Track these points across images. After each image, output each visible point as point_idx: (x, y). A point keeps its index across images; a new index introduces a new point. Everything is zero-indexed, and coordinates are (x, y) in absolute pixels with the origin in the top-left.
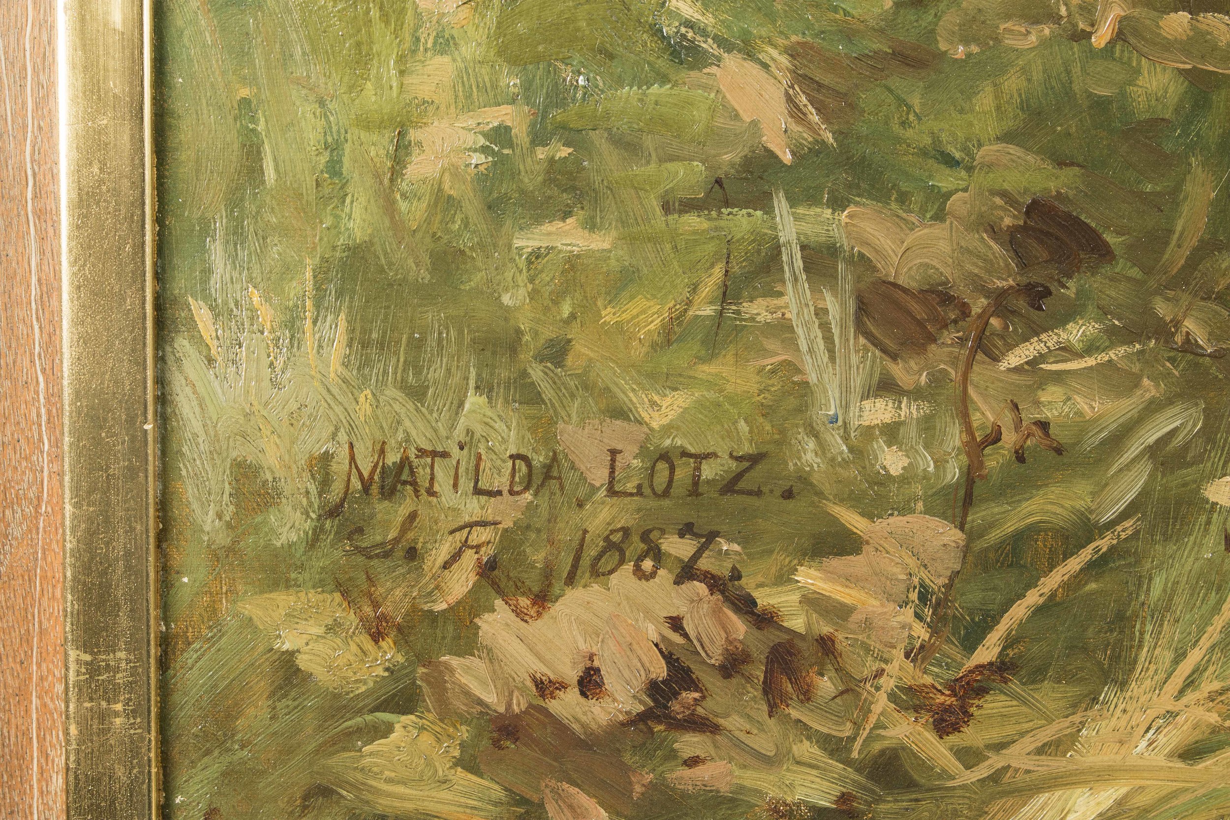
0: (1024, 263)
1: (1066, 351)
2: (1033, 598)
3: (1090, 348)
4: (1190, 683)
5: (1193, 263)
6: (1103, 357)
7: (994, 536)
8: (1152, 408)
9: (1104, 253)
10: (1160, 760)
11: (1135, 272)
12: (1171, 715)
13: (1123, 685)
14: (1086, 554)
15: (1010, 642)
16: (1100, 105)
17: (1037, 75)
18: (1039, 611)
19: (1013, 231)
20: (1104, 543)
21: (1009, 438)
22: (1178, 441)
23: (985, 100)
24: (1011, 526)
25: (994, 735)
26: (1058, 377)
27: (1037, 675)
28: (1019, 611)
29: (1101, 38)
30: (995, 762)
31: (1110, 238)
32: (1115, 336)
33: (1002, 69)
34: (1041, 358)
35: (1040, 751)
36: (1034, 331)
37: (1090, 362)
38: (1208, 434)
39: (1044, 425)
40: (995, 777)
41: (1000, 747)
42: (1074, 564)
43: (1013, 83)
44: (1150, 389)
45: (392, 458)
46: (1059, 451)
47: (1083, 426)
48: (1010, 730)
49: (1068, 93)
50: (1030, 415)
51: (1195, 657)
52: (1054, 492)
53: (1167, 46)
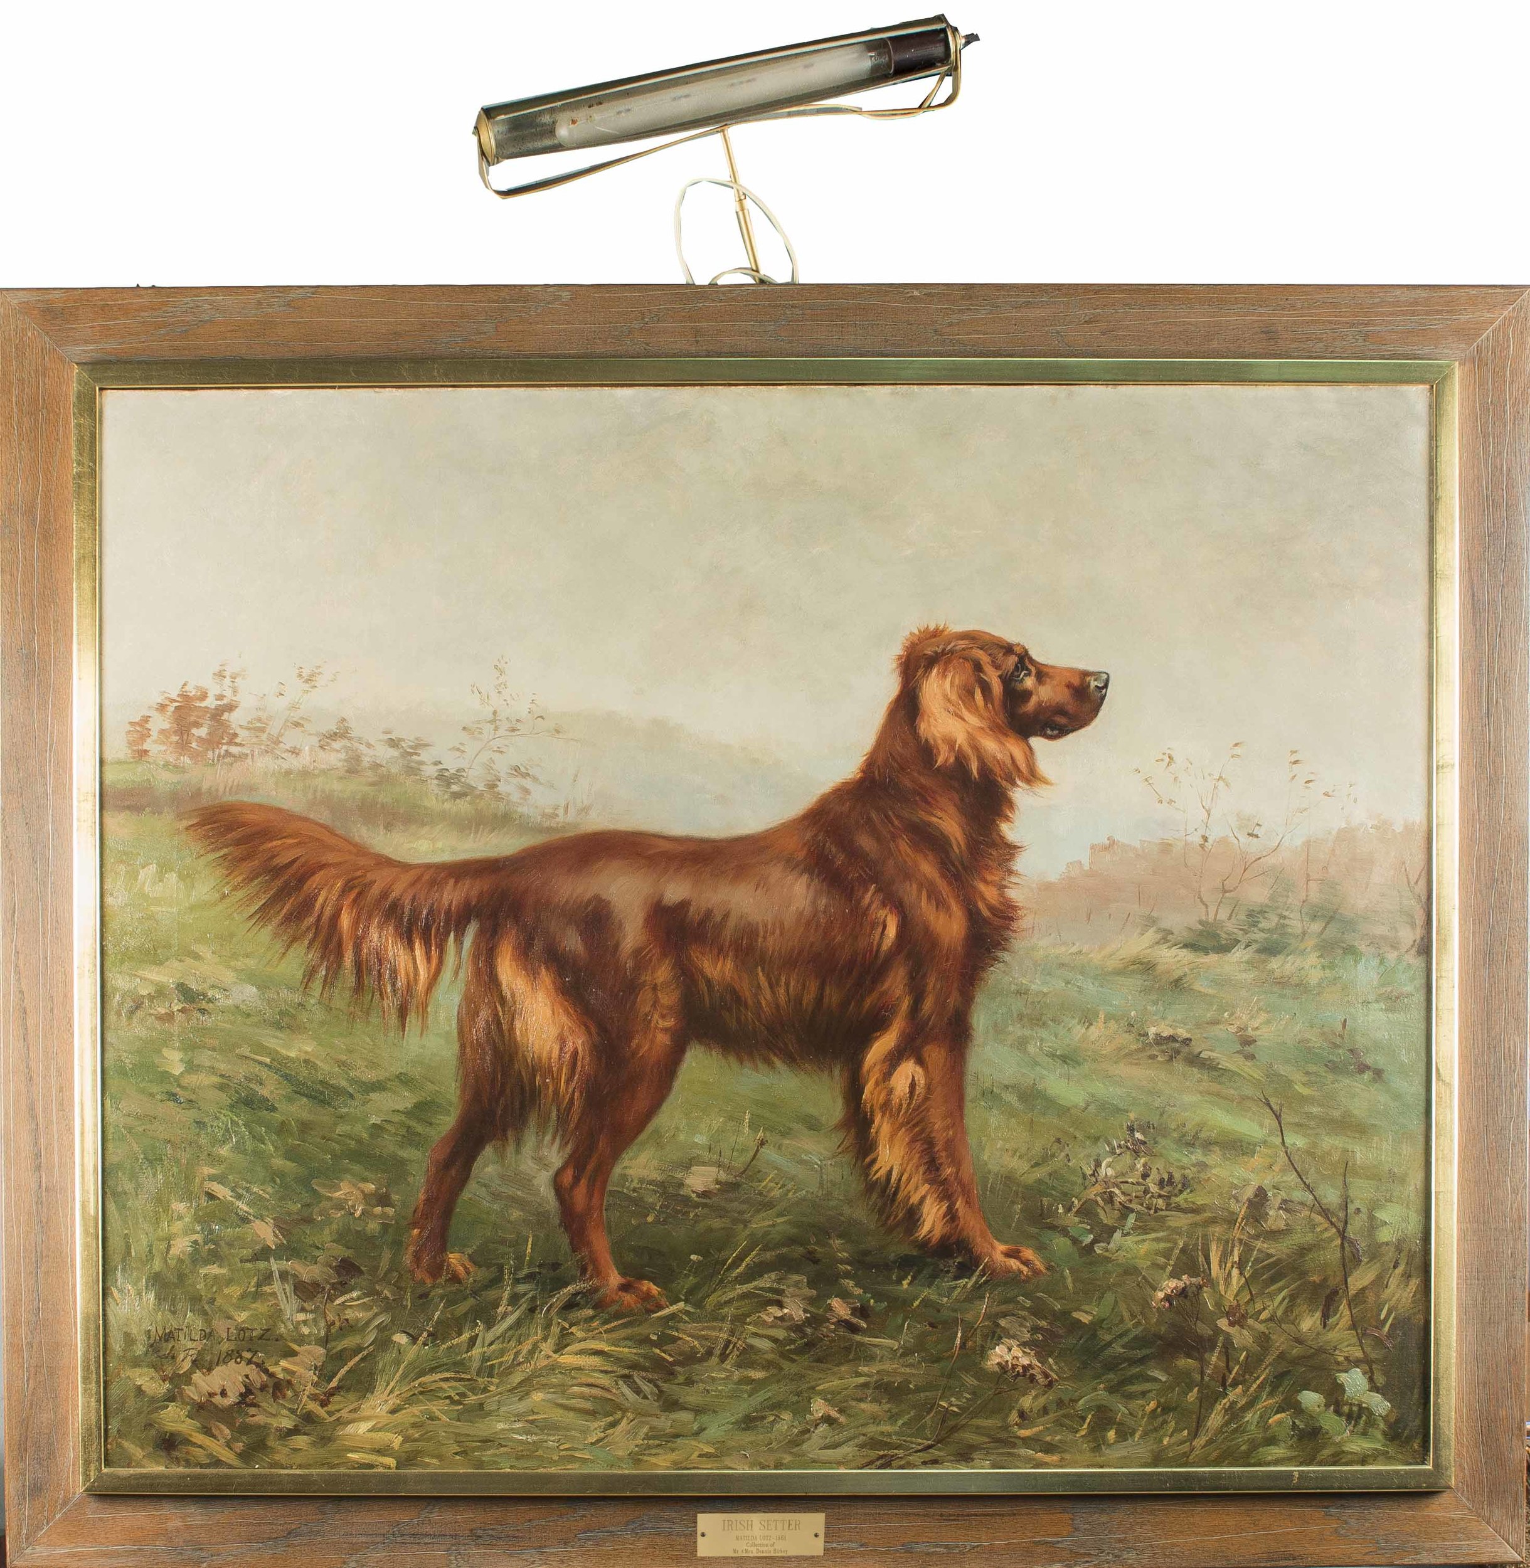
0: (339, 1276)
1: (353, 1299)
2: (346, 1368)
3: (359, 1298)
4: (391, 1392)
5: (386, 1274)
6: (362, 1301)
7: (334, 1351)
8: (376, 1315)
9: (361, 1272)
10: (384, 1414)
11: (370, 1278)
12: (387, 1401)
13: (373, 1393)
14: (360, 1356)
15: (340, 1380)
16: (358, 1232)
17: (341, 1224)
18: (348, 1372)
19: (336, 1266)
20: (365, 1353)
21: (337, 1324)
22: (384, 1324)
23: (327, 1231)
24: (339, 1348)
25: (337, 1407)
26: (350, 1306)
27: (348, 1390)
28: (343, 1372)
29: (358, 1214)
30: (338, 1415)
31: (363, 1268)
32: (366, 1295)
33: (331, 1223)
34: (345, 1301)
35: (350, 1412)
36: (343, 1294)
37: (359, 1302)
38: (392, 1321)
39: (347, 1320)
40: (338, 1419)
41: (338, 1411)
42: (357, 1359)
43: (334, 1226)
44: (375, 1310)
45: (167, 1331)
46: (351, 1327)
47: (358, 1320)
48: (342, 1406)
49: (349, 1229)
50: (343, 1317)
51: (392, 1384)
52: (350, 1338)
53: (376, 1216)
